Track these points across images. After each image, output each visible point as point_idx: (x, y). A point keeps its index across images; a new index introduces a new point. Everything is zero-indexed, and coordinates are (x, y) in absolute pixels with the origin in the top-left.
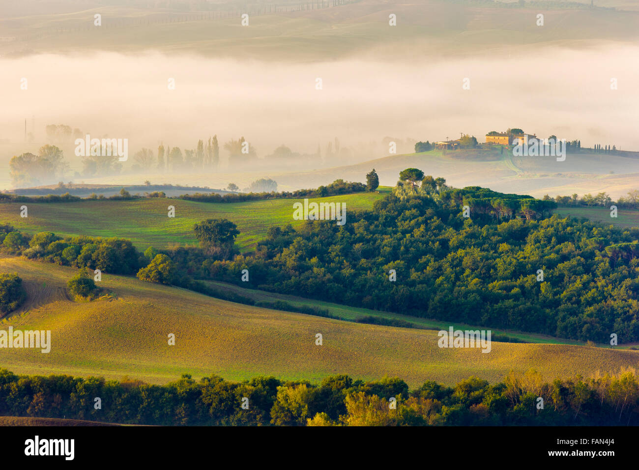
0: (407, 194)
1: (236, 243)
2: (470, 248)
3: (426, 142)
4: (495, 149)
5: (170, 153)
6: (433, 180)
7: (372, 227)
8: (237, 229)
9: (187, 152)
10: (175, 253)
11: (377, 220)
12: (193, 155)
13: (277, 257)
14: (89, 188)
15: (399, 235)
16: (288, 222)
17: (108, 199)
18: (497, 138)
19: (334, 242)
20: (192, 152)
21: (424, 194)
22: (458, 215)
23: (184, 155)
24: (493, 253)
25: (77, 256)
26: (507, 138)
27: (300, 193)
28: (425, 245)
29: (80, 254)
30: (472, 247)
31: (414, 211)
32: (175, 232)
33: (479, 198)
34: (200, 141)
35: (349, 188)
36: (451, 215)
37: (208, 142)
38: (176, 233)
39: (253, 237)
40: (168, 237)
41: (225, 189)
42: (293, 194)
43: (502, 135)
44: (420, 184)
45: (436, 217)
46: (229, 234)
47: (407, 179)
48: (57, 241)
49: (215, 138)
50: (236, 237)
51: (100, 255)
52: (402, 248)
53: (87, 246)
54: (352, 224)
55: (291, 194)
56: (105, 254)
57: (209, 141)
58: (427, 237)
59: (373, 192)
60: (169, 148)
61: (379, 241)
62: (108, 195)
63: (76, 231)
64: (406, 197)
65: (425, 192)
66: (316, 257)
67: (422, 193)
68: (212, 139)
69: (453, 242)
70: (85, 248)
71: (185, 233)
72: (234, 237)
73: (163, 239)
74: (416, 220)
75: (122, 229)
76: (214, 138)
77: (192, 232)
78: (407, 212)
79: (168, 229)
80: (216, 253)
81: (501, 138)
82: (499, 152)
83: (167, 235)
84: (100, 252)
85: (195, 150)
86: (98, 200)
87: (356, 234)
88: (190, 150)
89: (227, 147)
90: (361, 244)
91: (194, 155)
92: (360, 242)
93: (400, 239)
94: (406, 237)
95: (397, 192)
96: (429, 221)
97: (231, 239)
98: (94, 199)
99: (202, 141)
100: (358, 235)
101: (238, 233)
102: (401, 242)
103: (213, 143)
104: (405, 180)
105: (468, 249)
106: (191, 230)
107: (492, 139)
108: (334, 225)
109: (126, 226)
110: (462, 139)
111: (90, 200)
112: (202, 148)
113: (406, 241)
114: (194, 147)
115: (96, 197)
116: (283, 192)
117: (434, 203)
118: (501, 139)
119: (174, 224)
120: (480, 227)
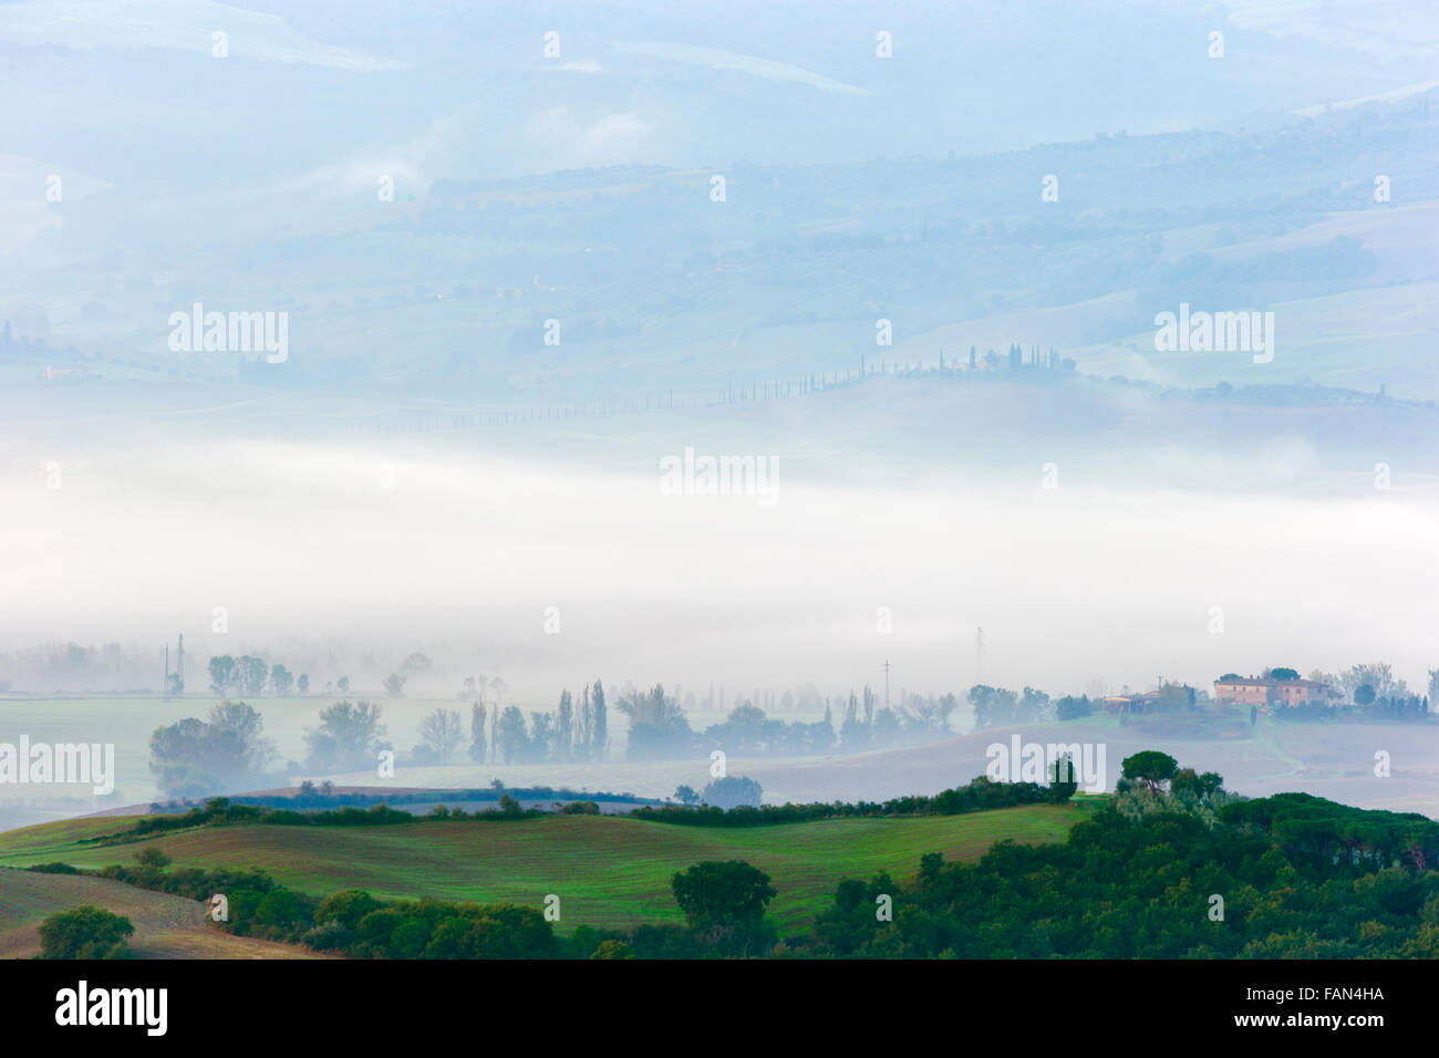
0: (1141, 809)
1: (767, 916)
2: (1294, 930)
3: (1080, 696)
4: (1238, 713)
5: (499, 719)
6: (1195, 777)
7: (1071, 882)
8: (769, 884)
9: (536, 717)
10: (634, 939)
11: (1081, 866)
12: (549, 723)
13: (862, 949)
14: (367, 794)
15: (1133, 899)
16: (880, 871)
17: (471, 818)
18: (1239, 688)
19: (987, 914)
20: (547, 717)
21: (1179, 809)
22: (1263, 856)
23: (529, 724)
24: (1348, 942)
25: (425, 944)
26: (1263, 689)
27: (900, 804)
28: (1192, 923)
29: (430, 940)
30: (1299, 929)
31: (1165, 846)
32: (627, 891)
33: (1307, 818)
34: (564, 693)
35: (1010, 794)
36: (1247, 857)
37: (582, 695)
38: (630, 895)
39: (803, 903)
40: (613, 902)
41: (668, 798)
42: (883, 807)
43: (1251, 682)
44: (1166, 785)
45: (1215, 861)
46: (751, 897)
47: (1140, 775)
48: (378, 912)
49: (598, 687)
50: (767, 903)
51: (476, 942)
52: (1142, 930)
53: (447, 922)
54: (1027, 876)
55: (880, 806)
56: (487, 940)
57: (586, 693)
58: (1198, 905)
59: (1063, 803)
60: (496, 708)
61: (1089, 914)
62: (471, 808)
63: (411, 888)
64: (1139, 816)
65: (1182, 805)
66: (950, 949)
67: (1177, 807)
68: (591, 690)
69: (1254, 918)
70: (441, 927)
71: (651, 894)
72: (762, 902)
73: (604, 906)
74: (1169, 867)
75: (510, 885)
76: (596, 687)
77: (666, 892)
78: (1148, 848)
79: (611, 885)
80: (724, 939)
81: (1249, 688)
82: (1248, 720)
83: (612, 898)
84: (476, 935)
85: (554, 715)
86: (449, 818)
87: (1036, 898)
88: (544, 713)
89: (623, 705)
90: (1048, 920)
91: (551, 724)
92: (1046, 915)
93: (1135, 910)
94: (1148, 905)
95: (1118, 805)
96: (1197, 870)
97: (755, 908)
98: (441, 816)
99: (569, 693)
100: (1041, 900)
101: (773, 893)
102: (1139, 914)
103: (594, 698)
104: (1133, 777)
105: (1290, 934)
106: (663, 886)
107: (1228, 691)
108: (985, 877)
109: (518, 877)
110: (1161, 690)
111: (431, 818)
112: (569, 708)
113: (1150, 913)
114: (552, 705)
115: (446, 812)
116: (861, 804)
117: (1206, 829)
118: (1251, 692)
119: (623, 873)
120: (1313, 885)
